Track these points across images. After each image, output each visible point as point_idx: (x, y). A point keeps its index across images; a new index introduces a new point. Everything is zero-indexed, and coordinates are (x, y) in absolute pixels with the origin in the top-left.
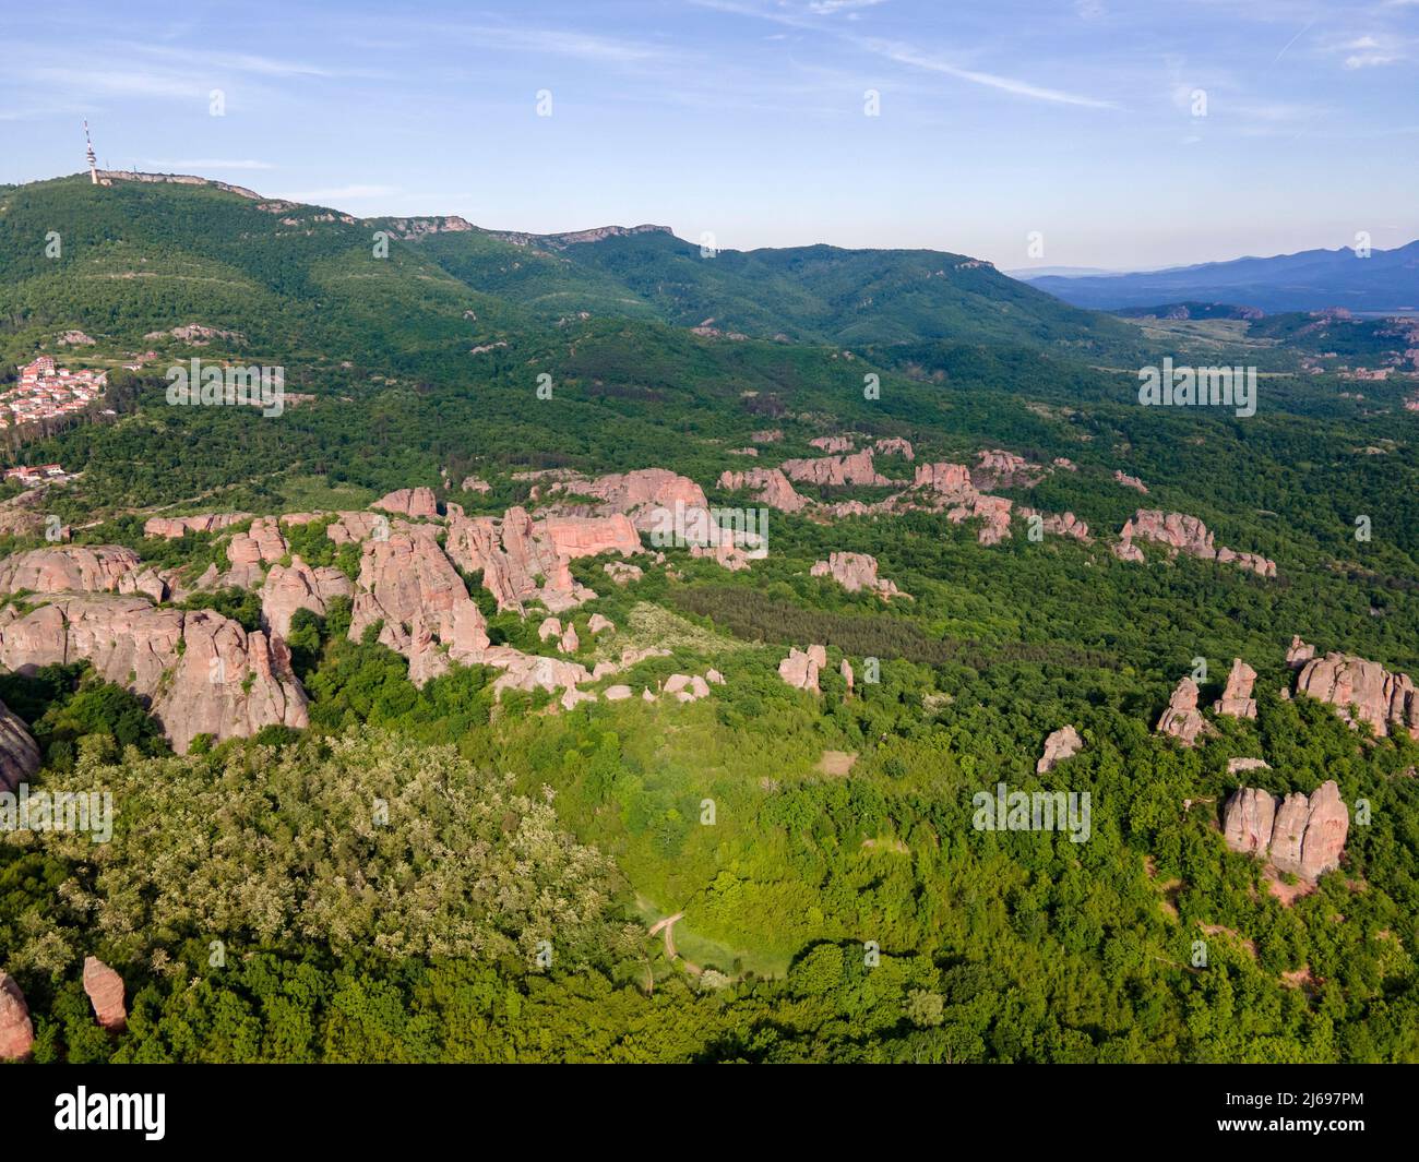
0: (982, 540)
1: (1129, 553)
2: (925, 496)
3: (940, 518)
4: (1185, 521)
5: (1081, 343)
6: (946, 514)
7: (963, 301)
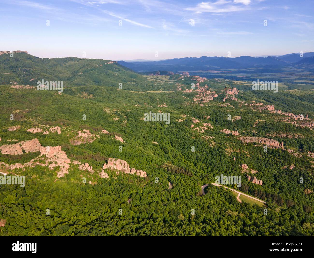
0: (58, 176)
1: (104, 175)
2: (43, 159)
3: (47, 167)
4: (121, 162)
5: (133, 83)
6: (48, 166)
7: (106, 72)
